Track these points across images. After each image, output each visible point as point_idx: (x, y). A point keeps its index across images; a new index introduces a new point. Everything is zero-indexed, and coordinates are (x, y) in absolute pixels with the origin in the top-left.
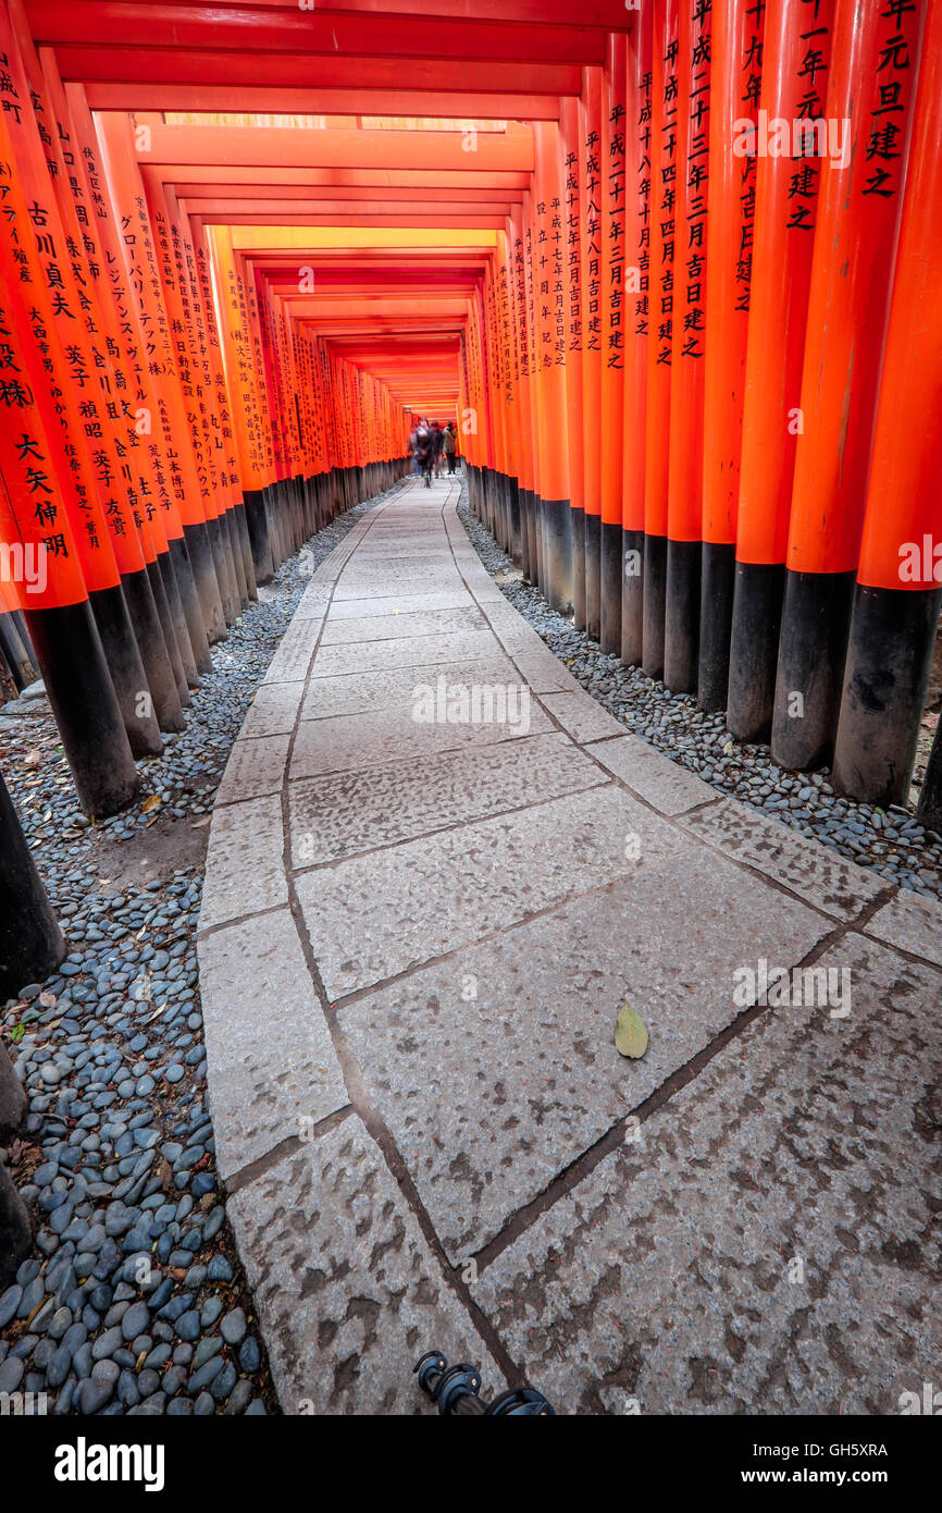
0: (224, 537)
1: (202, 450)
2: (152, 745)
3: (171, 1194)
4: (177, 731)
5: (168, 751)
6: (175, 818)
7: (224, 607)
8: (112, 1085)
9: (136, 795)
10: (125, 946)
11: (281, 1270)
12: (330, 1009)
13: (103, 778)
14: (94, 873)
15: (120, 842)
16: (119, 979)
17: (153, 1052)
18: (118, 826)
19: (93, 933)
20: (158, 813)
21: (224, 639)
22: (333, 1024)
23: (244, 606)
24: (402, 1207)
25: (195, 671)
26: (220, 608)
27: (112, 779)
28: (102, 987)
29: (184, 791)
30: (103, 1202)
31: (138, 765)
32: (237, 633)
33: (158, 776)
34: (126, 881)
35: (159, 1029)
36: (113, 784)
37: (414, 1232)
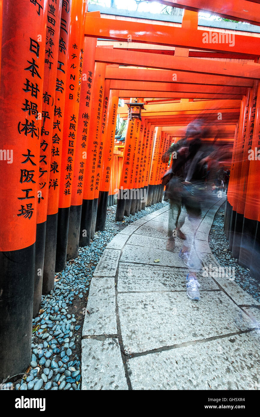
0: (157, 188)
1: (158, 173)
2: (128, 215)
3: (101, 250)
4: (133, 215)
5: (130, 217)
6: (125, 225)
7: (152, 201)
8: (101, 242)
9: (122, 219)
10: (110, 233)
11: (106, 254)
12: (126, 244)
13: (119, 215)
14: (112, 226)
15: (117, 225)
16: (108, 235)
17: (107, 242)
18: (118, 223)
19: (108, 230)
20: (124, 223)
21: (150, 206)
22: (125, 245)
23: (157, 202)
24: (119, 257)
25: (141, 208)
26: (151, 200)
27: (120, 216)
28: (106, 235)
29: (128, 222)
30: (96, 247)
31: (124, 217)
32: (153, 206)
33: (126, 219)
34: (115, 228)
35: (109, 241)
36: (120, 217)
37: (118, 258)
